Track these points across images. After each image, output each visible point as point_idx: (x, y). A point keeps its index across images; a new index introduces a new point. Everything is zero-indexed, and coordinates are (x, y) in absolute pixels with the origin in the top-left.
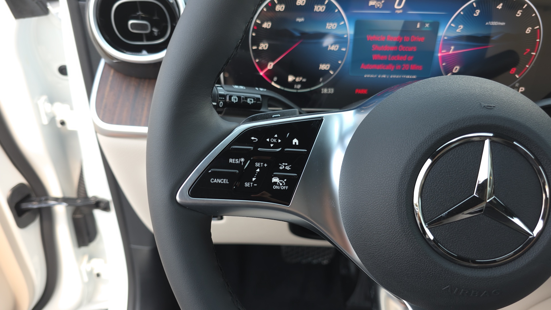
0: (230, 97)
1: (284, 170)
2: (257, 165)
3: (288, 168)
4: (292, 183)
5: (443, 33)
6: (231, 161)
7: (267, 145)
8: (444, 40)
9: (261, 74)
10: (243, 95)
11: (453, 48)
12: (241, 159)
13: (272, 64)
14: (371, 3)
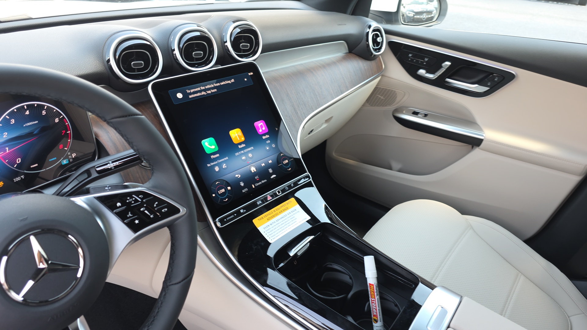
11: (7, 148)
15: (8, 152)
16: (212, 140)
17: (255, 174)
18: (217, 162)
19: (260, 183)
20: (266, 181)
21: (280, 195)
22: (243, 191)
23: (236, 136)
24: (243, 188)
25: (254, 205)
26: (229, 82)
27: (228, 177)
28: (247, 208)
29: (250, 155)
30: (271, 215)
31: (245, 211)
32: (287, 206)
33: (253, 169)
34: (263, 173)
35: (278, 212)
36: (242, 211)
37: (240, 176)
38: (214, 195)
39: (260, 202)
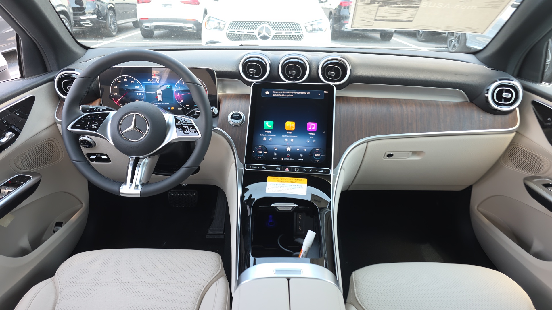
0: (94, 109)
1: (96, 124)
2: (89, 122)
3: (97, 123)
4: (98, 127)
5: (174, 89)
6: (82, 121)
7: (93, 118)
8: (175, 91)
9: (116, 103)
10: (98, 108)
11: (179, 94)
12: (85, 121)
13: (119, 100)
14: (149, 80)
16: (272, 122)
17: (288, 152)
18: (267, 135)
19: (288, 159)
20: (293, 160)
21: (297, 172)
22: (274, 158)
23: (289, 126)
24: (275, 156)
25: (274, 168)
26: (306, 93)
27: (269, 146)
28: (268, 168)
29: (292, 140)
30: (282, 180)
31: (266, 168)
32: (298, 181)
33: (289, 149)
34: (294, 154)
35: (288, 181)
36: (263, 167)
37: (277, 149)
38: (254, 152)
39: (279, 169)
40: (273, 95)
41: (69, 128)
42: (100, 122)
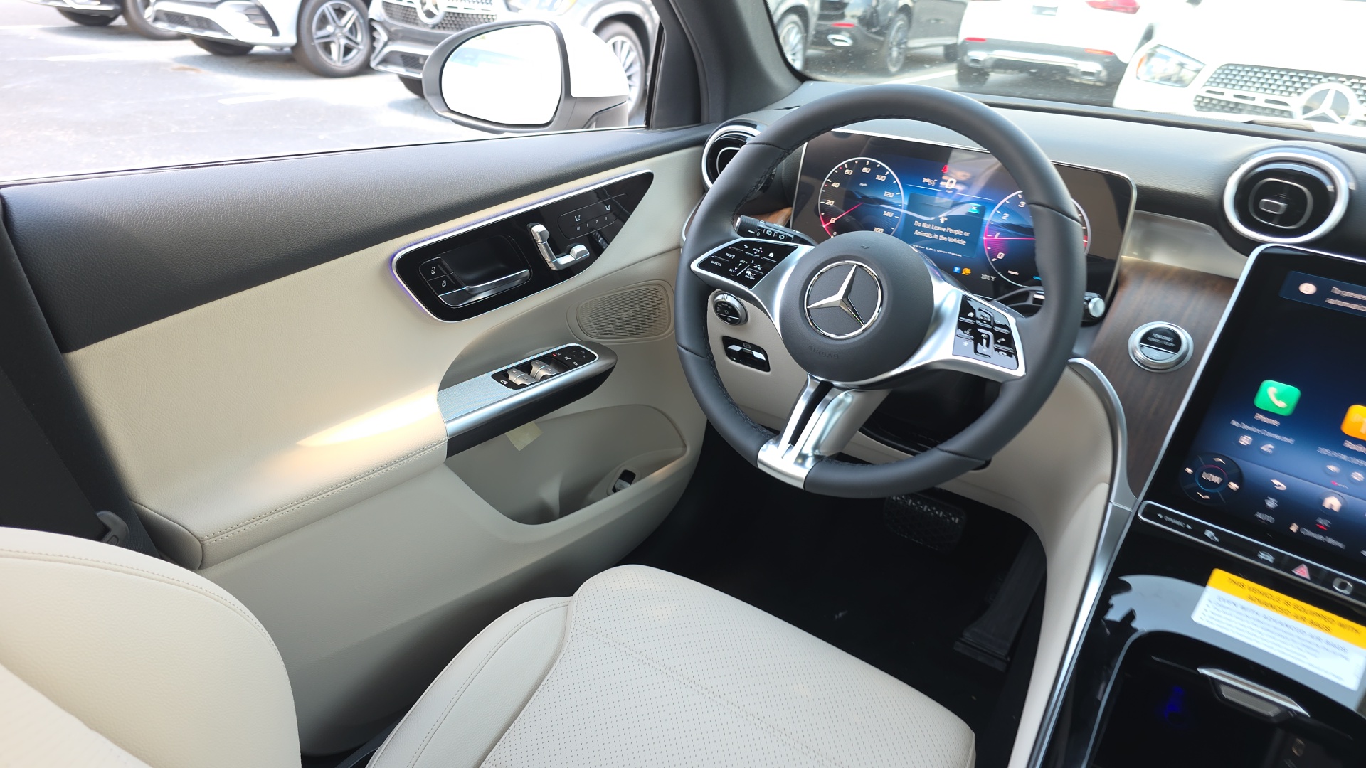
0: (767, 230)
1: (757, 269)
2: (741, 261)
3: (759, 268)
4: (758, 277)
5: (989, 218)
6: (727, 254)
7: (753, 252)
8: (990, 225)
9: (824, 226)
10: (776, 231)
11: (998, 234)
12: (734, 256)
13: (835, 219)
14: (925, 180)
15: (996, 237)
16: (1293, 393)
17: (1329, 513)
18: (1259, 431)
19: (1320, 537)
20: (1340, 545)
21: (1344, 593)
22: (1259, 515)
23: (1363, 422)
24: (1267, 511)
25: (1253, 551)
27: (1253, 469)
28: (1225, 540)
29: (1358, 476)
30: (1269, 601)
31: (1217, 539)
32: (1335, 627)
33: (1333, 503)
34: (1351, 528)
35: (1292, 610)
36: (1209, 534)
37: (1284, 488)
38: (1189, 471)
39: (1270, 558)
40: (1331, 301)
41: (694, 266)
42: (767, 267)
